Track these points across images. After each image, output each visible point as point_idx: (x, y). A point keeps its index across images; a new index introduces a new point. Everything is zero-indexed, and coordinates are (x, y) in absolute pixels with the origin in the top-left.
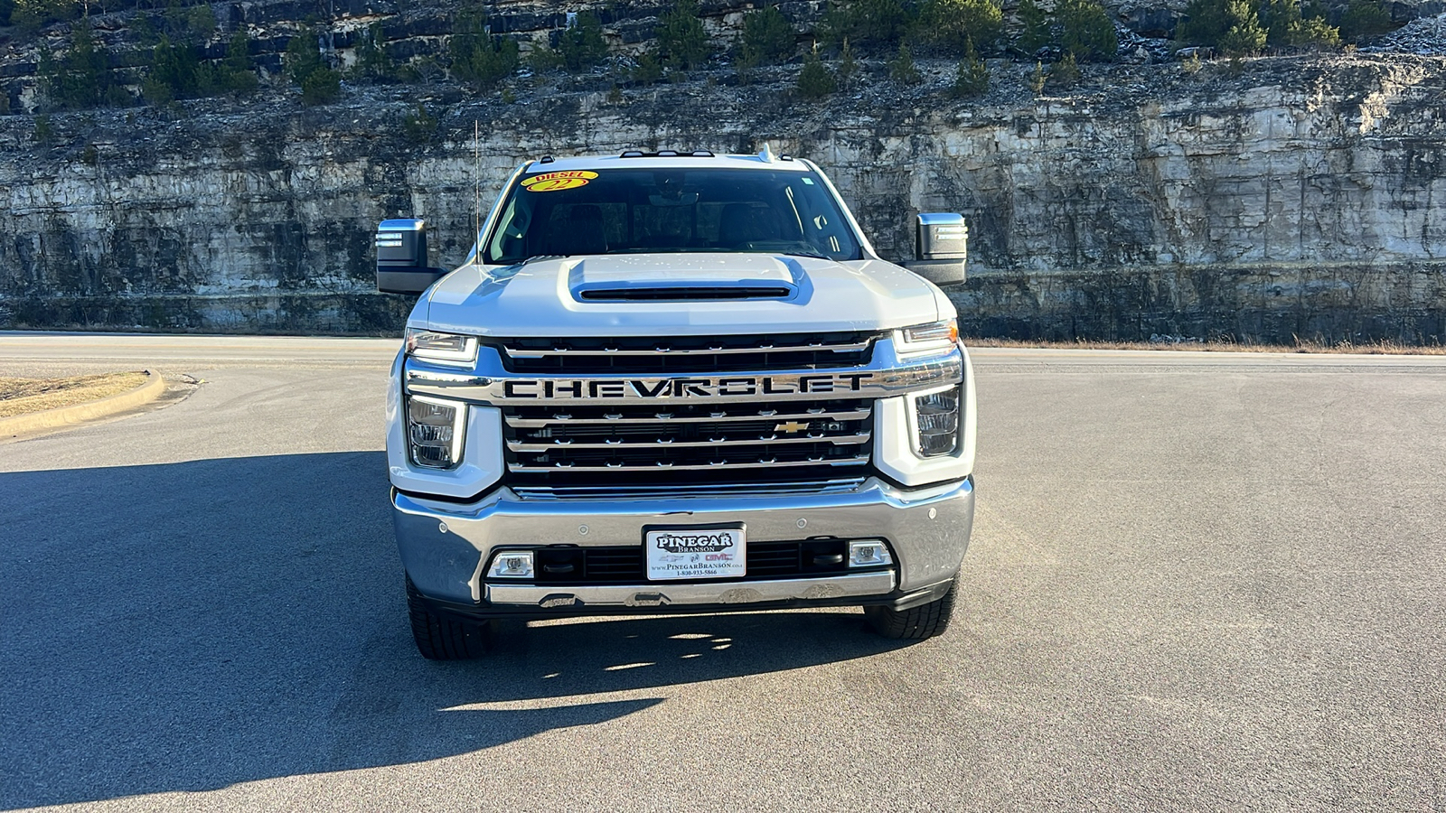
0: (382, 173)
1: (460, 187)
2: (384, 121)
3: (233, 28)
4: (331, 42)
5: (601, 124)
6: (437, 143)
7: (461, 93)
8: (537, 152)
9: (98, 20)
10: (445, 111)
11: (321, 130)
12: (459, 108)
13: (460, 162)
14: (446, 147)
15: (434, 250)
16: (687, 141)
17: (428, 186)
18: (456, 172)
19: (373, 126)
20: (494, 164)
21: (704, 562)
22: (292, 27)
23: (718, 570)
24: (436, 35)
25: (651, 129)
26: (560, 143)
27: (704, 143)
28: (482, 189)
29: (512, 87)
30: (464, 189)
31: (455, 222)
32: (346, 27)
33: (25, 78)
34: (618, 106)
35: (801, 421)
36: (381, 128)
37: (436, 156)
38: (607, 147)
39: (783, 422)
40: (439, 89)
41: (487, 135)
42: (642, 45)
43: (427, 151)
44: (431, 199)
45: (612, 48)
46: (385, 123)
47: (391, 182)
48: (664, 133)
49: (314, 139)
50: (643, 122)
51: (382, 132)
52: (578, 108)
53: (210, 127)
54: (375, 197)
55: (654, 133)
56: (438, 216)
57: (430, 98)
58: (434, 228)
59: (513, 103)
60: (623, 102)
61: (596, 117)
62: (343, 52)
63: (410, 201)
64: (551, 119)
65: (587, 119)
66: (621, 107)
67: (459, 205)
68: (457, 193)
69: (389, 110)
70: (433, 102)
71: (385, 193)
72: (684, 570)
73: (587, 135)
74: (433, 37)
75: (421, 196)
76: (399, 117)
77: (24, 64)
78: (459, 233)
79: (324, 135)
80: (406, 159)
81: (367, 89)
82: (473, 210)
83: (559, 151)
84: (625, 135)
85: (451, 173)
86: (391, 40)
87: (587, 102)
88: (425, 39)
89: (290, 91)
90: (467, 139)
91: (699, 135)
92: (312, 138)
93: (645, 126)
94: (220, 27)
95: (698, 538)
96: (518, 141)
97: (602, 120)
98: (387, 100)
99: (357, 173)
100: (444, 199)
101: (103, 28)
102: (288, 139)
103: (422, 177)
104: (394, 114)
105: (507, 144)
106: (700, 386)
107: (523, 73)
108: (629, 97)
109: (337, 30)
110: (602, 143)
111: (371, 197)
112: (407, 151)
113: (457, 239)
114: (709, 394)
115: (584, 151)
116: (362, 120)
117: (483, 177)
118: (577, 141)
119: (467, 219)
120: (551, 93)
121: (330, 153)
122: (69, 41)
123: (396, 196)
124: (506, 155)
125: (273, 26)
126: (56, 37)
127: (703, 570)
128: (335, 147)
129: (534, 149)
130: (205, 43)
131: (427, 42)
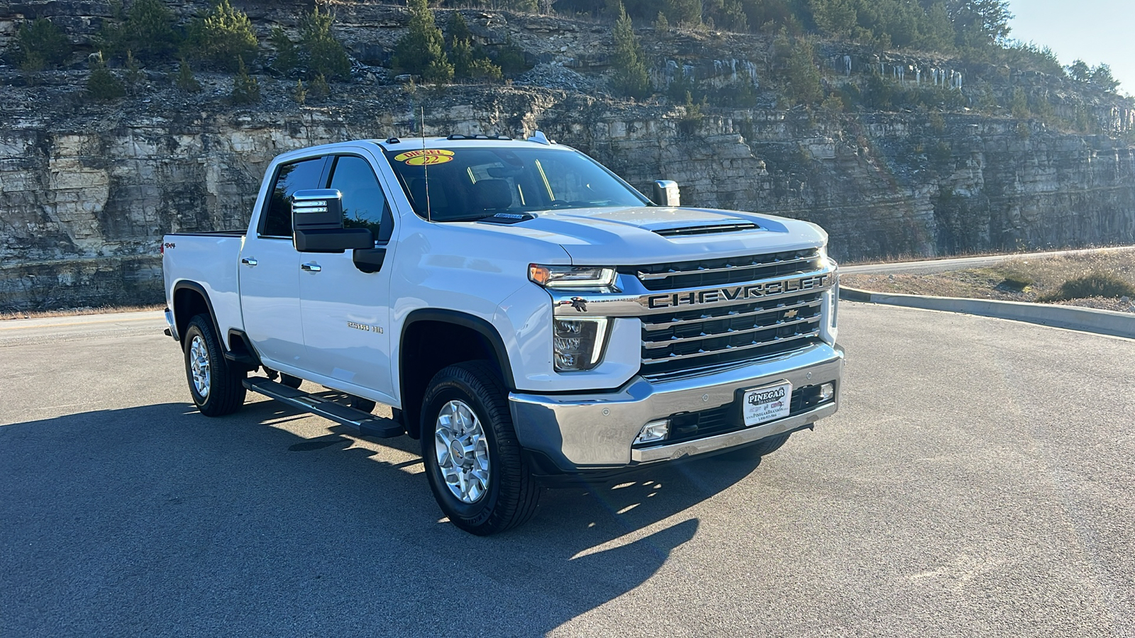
21: (771, 409)
23: (777, 413)
35: (795, 309)
39: (788, 310)
72: (761, 417)
95: (769, 393)
106: (756, 289)
114: (761, 295)
127: (771, 414)
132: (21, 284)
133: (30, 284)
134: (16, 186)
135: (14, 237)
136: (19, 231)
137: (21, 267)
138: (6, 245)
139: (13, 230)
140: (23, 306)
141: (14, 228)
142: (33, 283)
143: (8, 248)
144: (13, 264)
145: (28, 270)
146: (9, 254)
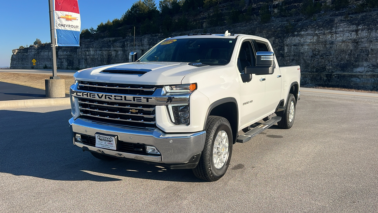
0: (278, 41)
1: (298, 44)
2: (280, 27)
3: (249, 5)
4: (272, 7)
5: (341, 26)
6: (293, 33)
7: (302, 19)
8: (320, 34)
9: (220, 6)
10: (297, 24)
11: (264, 30)
12: (301, 23)
13: (299, 38)
14: (295, 33)
15: (289, 62)
16: (369, 30)
17: (289, 44)
18: (297, 40)
19: (277, 29)
20: (308, 38)
21: (107, 145)
22: (263, 4)
23: (110, 147)
24: (299, 3)
25: (357, 26)
26: (327, 32)
27: (374, 30)
28: (304, 45)
29: (317, 16)
30: (298, 45)
31: (295, 54)
32: (276, 3)
33: (204, 20)
34: (347, 20)
35: (136, 109)
36: (279, 29)
37: (292, 36)
38: (342, 32)
39: (131, 109)
40: (296, 18)
41: (307, 30)
42: (361, 1)
43: (290, 35)
44: (289, 48)
45: (351, 3)
46: (280, 28)
47: (280, 43)
48: (361, 27)
49: (262, 32)
50: (354, 25)
51: (279, 30)
52: (334, 21)
53: (239, 30)
54: (275, 47)
55: (358, 27)
56: (291, 52)
57: (293, 21)
58: (289, 56)
59: (315, 21)
60: (349, 19)
61: (339, 24)
62: (274, 9)
63: (284, 48)
64: (326, 25)
65: (337, 24)
66: (348, 20)
67: (297, 49)
68: (297, 46)
69: (282, 24)
70: (294, 21)
71: (278, 46)
72: (103, 146)
73: (336, 29)
74: (298, 4)
75: (287, 47)
76: (284, 26)
77: (205, 17)
78: (296, 57)
79: (264, 31)
80: (284, 37)
81: (278, 19)
82: (300, 51)
83: (327, 34)
84: (348, 28)
85: (296, 41)
86: (287, 5)
87: (337, 20)
88: (296, 4)
89: (258, 20)
90: (301, 31)
91: (373, 28)
92: (261, 32)
93: (355, 26)
94: (246, 5)
95: (105, 138)
96: (315, 31)
97: (341, 24)
98: (282, 21)
99: (271, 41)
100: (293, 48)
101: (221, 7)
102: (256, 33)
103: (288, 42)
104: (283, 25)
105: (312, 32)
106: (110, 97)
107: (322, 12)
108: (351, 17)
109: (274, 4)
110: (340, 31)
111: (274, 47)
112: (285, 35)
113: (295, 59)
114: (112, 99)
115: (334, 34)
116: (274, 27)
117: (304, 42)
118: (333, 31)
119: (299, 53)
120: (328, 17)
121: (265, 36)
122: (214, 11)
123: (280, 47)
124: (311, 35)
125: (258, 4)
126: (211, 10)
127: (107, 146)
128: (267, 34)
129: (320, 33)
130: (242, 9)
131: (296, 5)
132: (370, 80)
133: (374, 80)
134: (376, 47)
135: (372, 64)
136: (374, 62)
137: (372, 75)
138: (368, 67)
139: (372, 62)
140: (369, 88)
141: (373, 61)
142: (375, 80)
143: (369, 68)
144: (369, 73)
145: (374, 76)
146: (369, 70)
